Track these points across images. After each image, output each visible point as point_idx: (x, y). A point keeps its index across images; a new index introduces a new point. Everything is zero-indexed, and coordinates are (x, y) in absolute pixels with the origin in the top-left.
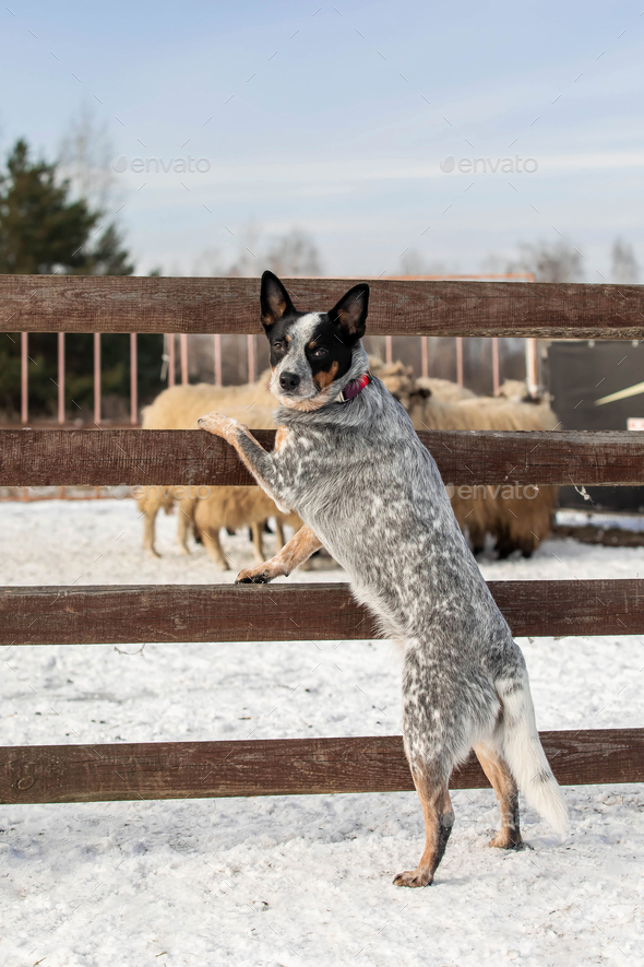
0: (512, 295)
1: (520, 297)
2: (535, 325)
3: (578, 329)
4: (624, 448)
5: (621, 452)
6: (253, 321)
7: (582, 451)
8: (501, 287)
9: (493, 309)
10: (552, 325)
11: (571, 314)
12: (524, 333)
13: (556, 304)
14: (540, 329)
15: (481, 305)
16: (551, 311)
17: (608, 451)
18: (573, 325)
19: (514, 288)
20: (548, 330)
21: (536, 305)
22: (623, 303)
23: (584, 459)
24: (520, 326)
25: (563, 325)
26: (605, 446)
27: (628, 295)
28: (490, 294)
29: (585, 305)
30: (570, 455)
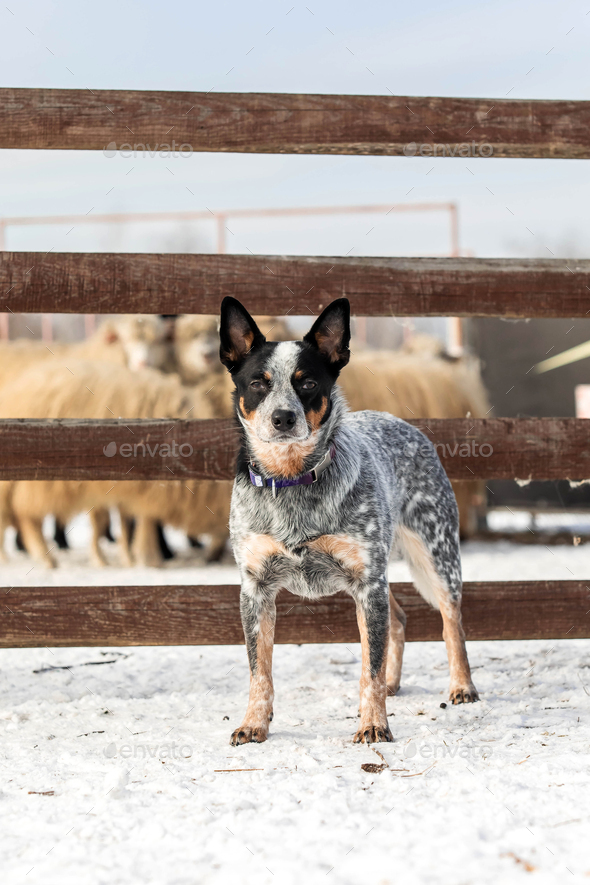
0: (327, 108)
1: (335, 110)
2: (352, 141)
3: (399, 145)
4: (452, 276)
5: (449, 280)
6: (41, 134)
7: (405, 278)
8: (315, 99)
9: (306, 123)
10: (371, 141)
11: (392, 128)
12: (340, 149)
13: (375, 118)
14: (358, 145)
15: (292, 119)
16: (370, 126)
17: (435, 278)
18: (395, 141)
19: (328, 101)
20: (367, 146)
21: (353, 119)
22: (450, 117)
23: (408, 287)
24: (336, 142)
25: (383, 141)
26: (431, 273)
27: (457, 108)
28: (302, 106)
29: (408, 119)
30: (392, 283)
